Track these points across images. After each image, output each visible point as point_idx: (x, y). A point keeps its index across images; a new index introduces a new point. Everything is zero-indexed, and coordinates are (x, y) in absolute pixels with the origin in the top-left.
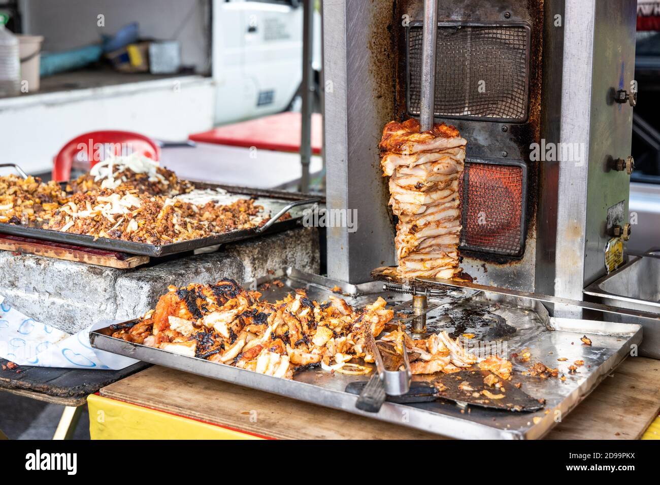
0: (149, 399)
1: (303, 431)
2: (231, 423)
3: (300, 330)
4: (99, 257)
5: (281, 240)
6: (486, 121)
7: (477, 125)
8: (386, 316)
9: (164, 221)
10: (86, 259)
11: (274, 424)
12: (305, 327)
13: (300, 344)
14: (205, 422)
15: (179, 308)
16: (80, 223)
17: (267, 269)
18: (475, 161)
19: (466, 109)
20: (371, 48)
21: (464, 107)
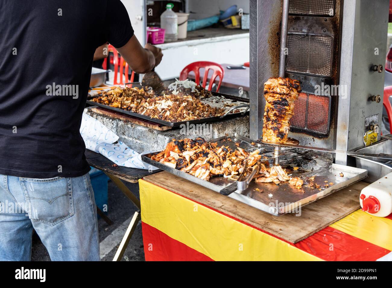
0: (159, 183)
1: (209, 200)
2: (184, 194)
3: (219, 160)
4: (153, 125)
5: (233, 122)
6: (315, 76)
7: (312, 78)
8: (257, 158)
9: (180, 112)
10: (148, 126)
11: (199, 197)
12: (221, 159)
13: (217, 166)
14: (176, 193)
15: (175, 148)
16: (148, 111)
17: (226, 134)
18: (310, 93)
19: (308, 70)
20: (269, 42)
21: (307, 70)
